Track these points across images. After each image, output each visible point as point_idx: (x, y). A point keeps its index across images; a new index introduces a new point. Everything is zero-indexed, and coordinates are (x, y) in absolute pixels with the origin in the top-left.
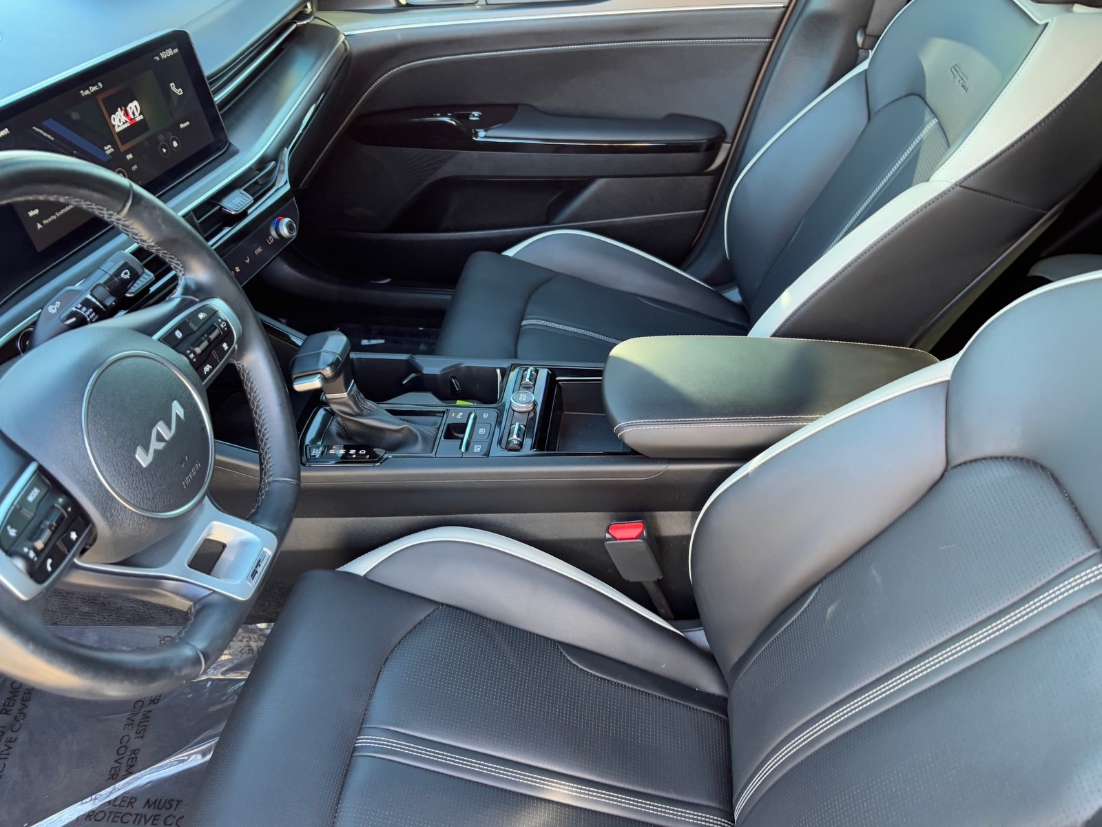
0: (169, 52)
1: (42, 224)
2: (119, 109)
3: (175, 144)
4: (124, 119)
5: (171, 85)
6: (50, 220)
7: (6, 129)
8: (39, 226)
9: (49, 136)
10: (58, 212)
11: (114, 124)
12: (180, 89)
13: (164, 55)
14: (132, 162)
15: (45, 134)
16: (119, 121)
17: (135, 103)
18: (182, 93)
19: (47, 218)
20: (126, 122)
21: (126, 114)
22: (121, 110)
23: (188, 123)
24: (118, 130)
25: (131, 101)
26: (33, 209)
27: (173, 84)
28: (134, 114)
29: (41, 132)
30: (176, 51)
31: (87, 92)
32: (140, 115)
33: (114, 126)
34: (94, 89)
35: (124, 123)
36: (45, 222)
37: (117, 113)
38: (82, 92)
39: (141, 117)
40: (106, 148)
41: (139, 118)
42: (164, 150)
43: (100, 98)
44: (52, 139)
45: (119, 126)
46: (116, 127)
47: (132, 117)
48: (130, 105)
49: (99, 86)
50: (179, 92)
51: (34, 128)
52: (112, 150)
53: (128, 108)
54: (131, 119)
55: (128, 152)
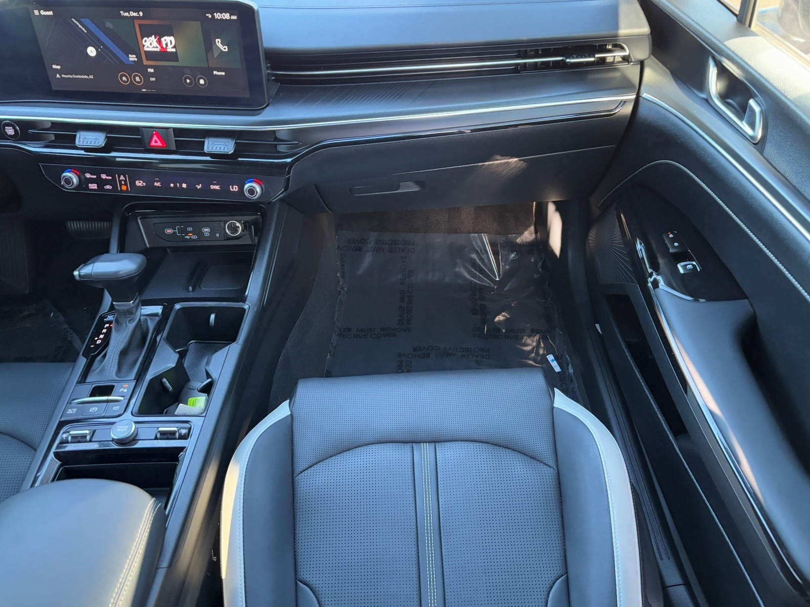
0: (227, 16)
1: (61, 76)
2: (153, 36)
3: (202, 82)
4: (155, 44)
5: (217, 40)
6: (67, 76)
7: (51, 12)
8: (58, 76)
9: (83, 29)
10: (75, 75)
11: (144, 43)
12: (226, 47)
13: (218, 16)
14: (152, 75)
15: (80, 26)
16: (150, 44)
17: (172, 38)
18: (227, 50)
19: (66, 75)
20: (157, 47)
21: (159, 42)
22: (155, 38)
23: (223, 74)
24: (146, 49)
25: (169, 35)
26: (57, 65)
27: (219, 40)
28: (167, 44)
29: (78, 24)
30: (234, 17)
31: (127, 14)
32: (172, 48)
33: (144, 46)
34: (135, 14)
35: (154, 47)
36: (63, 76)
37: (150, 38)
38: (122, 12)
39: (174, 50)
40: (130, 56)
41: (170, 49)
42: (188, 81)
43: (137, 23)
44: (86, 31)
45: (148, 47)
46: (145, 47)
47: (164, 46)
48: (166, 38)
49: (138, 14)
50: (225, 49)
51: (73, 20)
52: (136, 59)
53: (163, 39)
54: (162, 47)
55: (151, 67)
